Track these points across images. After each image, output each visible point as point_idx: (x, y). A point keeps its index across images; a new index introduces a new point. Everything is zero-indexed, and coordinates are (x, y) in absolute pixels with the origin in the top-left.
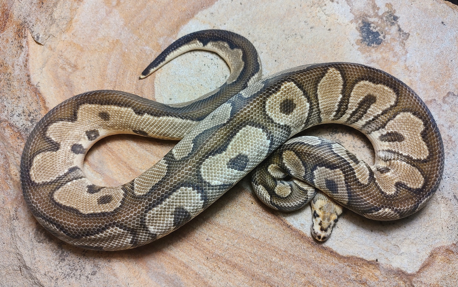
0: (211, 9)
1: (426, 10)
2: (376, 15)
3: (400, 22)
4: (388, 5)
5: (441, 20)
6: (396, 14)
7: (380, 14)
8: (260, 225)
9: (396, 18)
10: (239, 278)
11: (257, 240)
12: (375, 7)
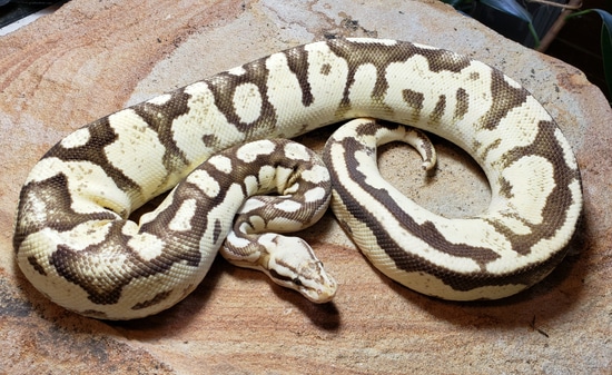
0: (151, 77)
1: (378, 7)
2: (335, 26)
3: (361, 24)
4: (340, 14)
5: (398, 10)
6: (353, 19)
7: (338, 24)
8: (337, 268)
9: (355, 23)
10: (349, 337)
11: (345, 285)
12: (328, 20)
